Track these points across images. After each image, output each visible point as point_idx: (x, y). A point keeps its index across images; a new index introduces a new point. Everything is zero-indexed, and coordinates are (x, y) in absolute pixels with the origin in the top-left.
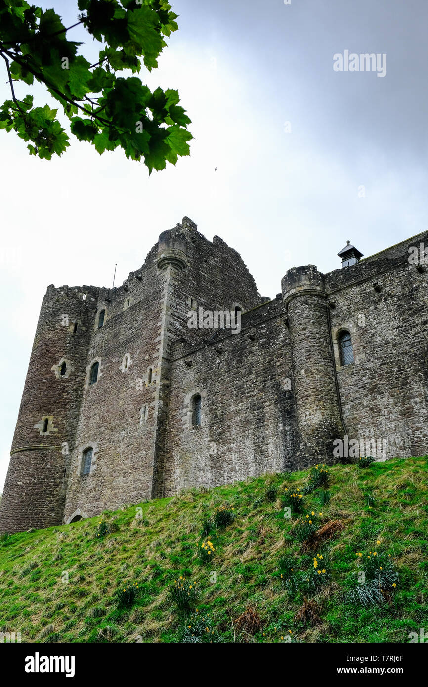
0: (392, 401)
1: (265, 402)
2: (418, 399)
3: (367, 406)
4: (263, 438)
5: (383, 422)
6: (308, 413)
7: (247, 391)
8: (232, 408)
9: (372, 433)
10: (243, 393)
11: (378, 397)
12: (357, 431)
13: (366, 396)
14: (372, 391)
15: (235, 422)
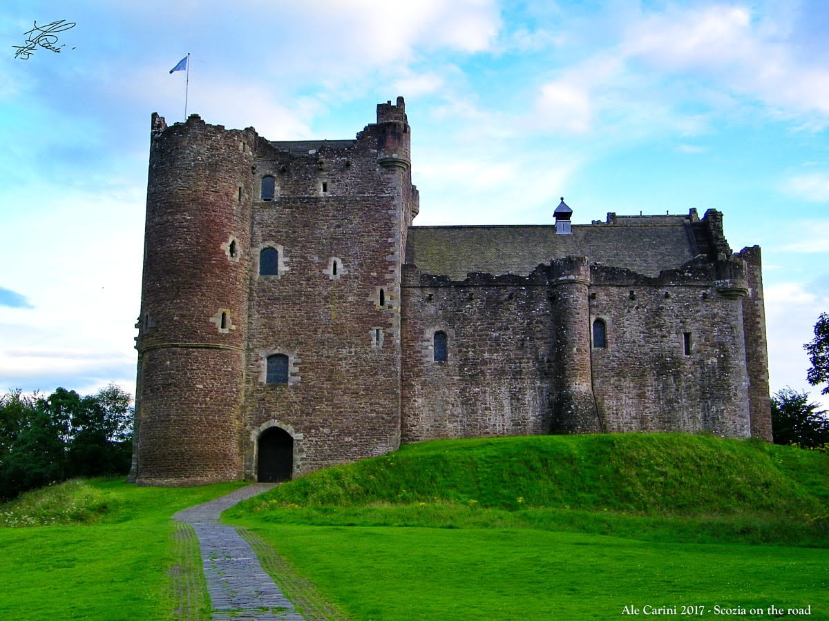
0: (632, 385)
1: (523, 358)
2: (650, 388)
3: (613, 384)
4: (520, 389)
5: (624, 398)
6: (577, 383)
7: (503, 344)
8: (486, 355)
9: (615, 404)
10: (499, 345)
11: (623, 379)
12: (603, 400)
13: (613, 377)
14: (618, 374)
15: (490, 369)
